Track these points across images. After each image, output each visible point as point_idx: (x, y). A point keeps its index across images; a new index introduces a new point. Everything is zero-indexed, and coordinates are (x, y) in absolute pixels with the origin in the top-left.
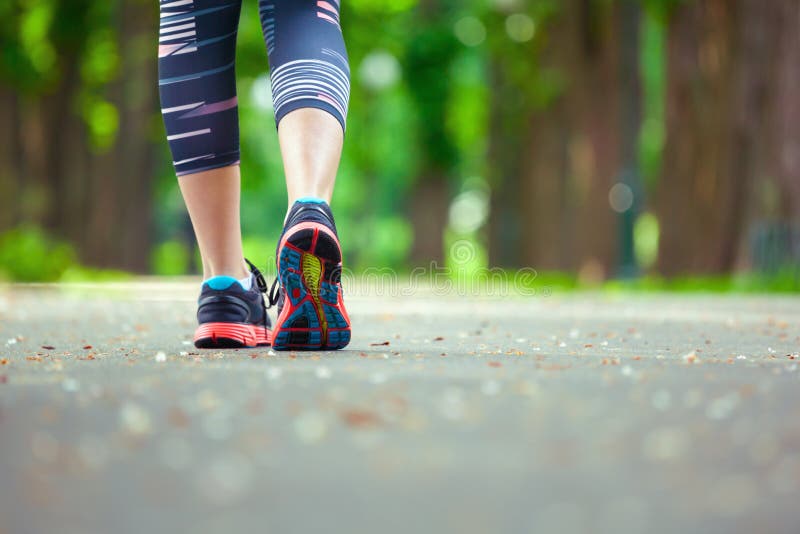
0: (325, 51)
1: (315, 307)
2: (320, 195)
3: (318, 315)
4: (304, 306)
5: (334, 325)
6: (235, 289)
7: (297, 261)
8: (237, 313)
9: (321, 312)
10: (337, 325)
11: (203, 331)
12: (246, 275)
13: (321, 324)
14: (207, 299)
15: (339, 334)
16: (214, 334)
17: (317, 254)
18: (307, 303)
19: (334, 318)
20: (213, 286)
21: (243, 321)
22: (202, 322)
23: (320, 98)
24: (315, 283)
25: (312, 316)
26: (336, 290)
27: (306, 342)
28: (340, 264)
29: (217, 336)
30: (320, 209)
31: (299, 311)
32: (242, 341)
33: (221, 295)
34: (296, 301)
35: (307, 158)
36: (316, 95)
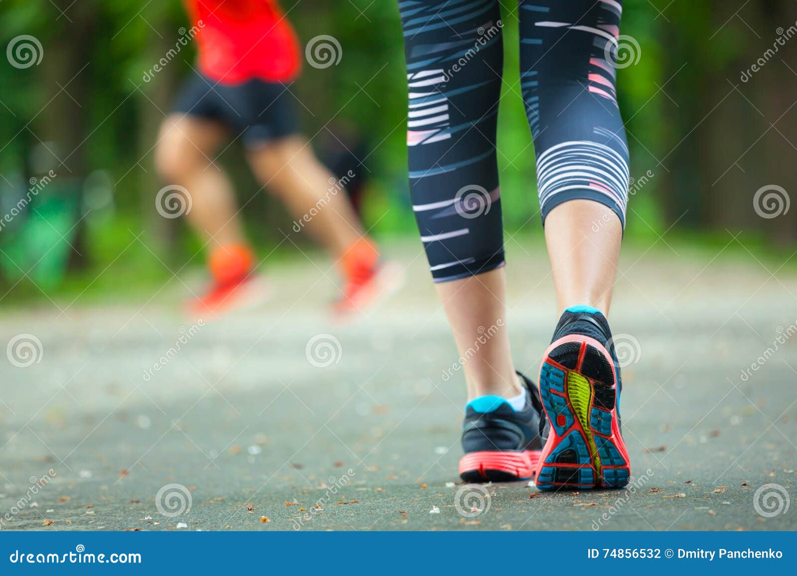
0: (597, 131)
1: (586, 439)
2: (594, 302)
3: (589, 449)
4: (571, 437)
5: (608, 461)
6: (504, 412)
7: (560, 380)
8: (507, 439)
9: (593, 444)
10: (612, 462)
11: (470, 462)
12: (517, 392)
13: (592, 460)
14: (474, 424)
15: (615, 473)
16: (481, 466)
17: (585, 373)
18: (574, 433)
19: (608, 452)
20: (478, 409)
21: (515, 448)
22: (468, 450)
23: (591, 187)
24: (584, 409)
25: (581, 449)
26: (610, 419)
27: (575, 480)
28: (614, 387)
29: (484, 467)
30: (593, 321)
31: (565, 442)
32: (514, 473)
33: (488, 419)
34: (561, 430)
35: (578, 259)
36: (587, 184)
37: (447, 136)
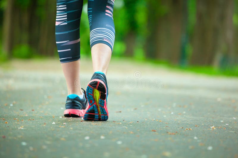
0: (107, 25)
1: (97, 107)
2: (103, 71)
3: (98, 110)
4: (93, 106)
5: (103, 113)
6: (77, 99)
7: (92, 91)
8: (78, 106)
9: (99, 108)
11: (67, 112)
12: (81, 94)
13: (99, 113)
14: (69, 101)
15: (104, 117)
16: (70, 113)
18: (94, 105)
19: (103, 111)
20: (70, 98)
21: (79, 109)
22: (67, 108)
23: (104, 40)
24: (97, 99)
25: (96, 110)
26: (104, 102)
27: (94, 118)
28: (106, 94)
29: (71, 113)
30: (102, 76)
31: (92, 107)
32: (79, 115)
33: (73, 100)
34: (91, 104)
35: (99, 59)
36: (103, 39)
37: (66, 24)
